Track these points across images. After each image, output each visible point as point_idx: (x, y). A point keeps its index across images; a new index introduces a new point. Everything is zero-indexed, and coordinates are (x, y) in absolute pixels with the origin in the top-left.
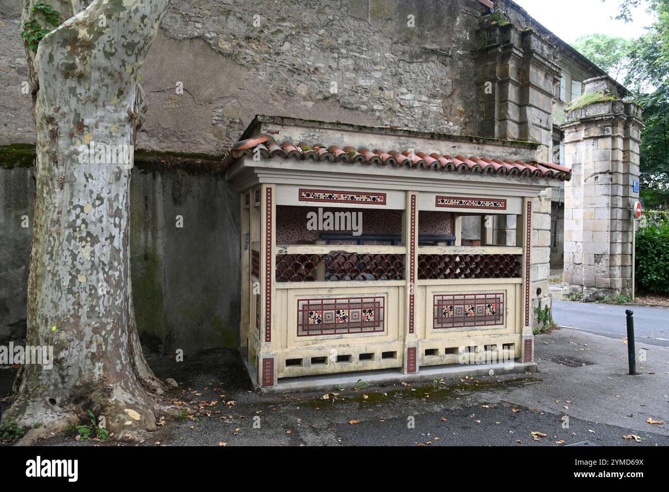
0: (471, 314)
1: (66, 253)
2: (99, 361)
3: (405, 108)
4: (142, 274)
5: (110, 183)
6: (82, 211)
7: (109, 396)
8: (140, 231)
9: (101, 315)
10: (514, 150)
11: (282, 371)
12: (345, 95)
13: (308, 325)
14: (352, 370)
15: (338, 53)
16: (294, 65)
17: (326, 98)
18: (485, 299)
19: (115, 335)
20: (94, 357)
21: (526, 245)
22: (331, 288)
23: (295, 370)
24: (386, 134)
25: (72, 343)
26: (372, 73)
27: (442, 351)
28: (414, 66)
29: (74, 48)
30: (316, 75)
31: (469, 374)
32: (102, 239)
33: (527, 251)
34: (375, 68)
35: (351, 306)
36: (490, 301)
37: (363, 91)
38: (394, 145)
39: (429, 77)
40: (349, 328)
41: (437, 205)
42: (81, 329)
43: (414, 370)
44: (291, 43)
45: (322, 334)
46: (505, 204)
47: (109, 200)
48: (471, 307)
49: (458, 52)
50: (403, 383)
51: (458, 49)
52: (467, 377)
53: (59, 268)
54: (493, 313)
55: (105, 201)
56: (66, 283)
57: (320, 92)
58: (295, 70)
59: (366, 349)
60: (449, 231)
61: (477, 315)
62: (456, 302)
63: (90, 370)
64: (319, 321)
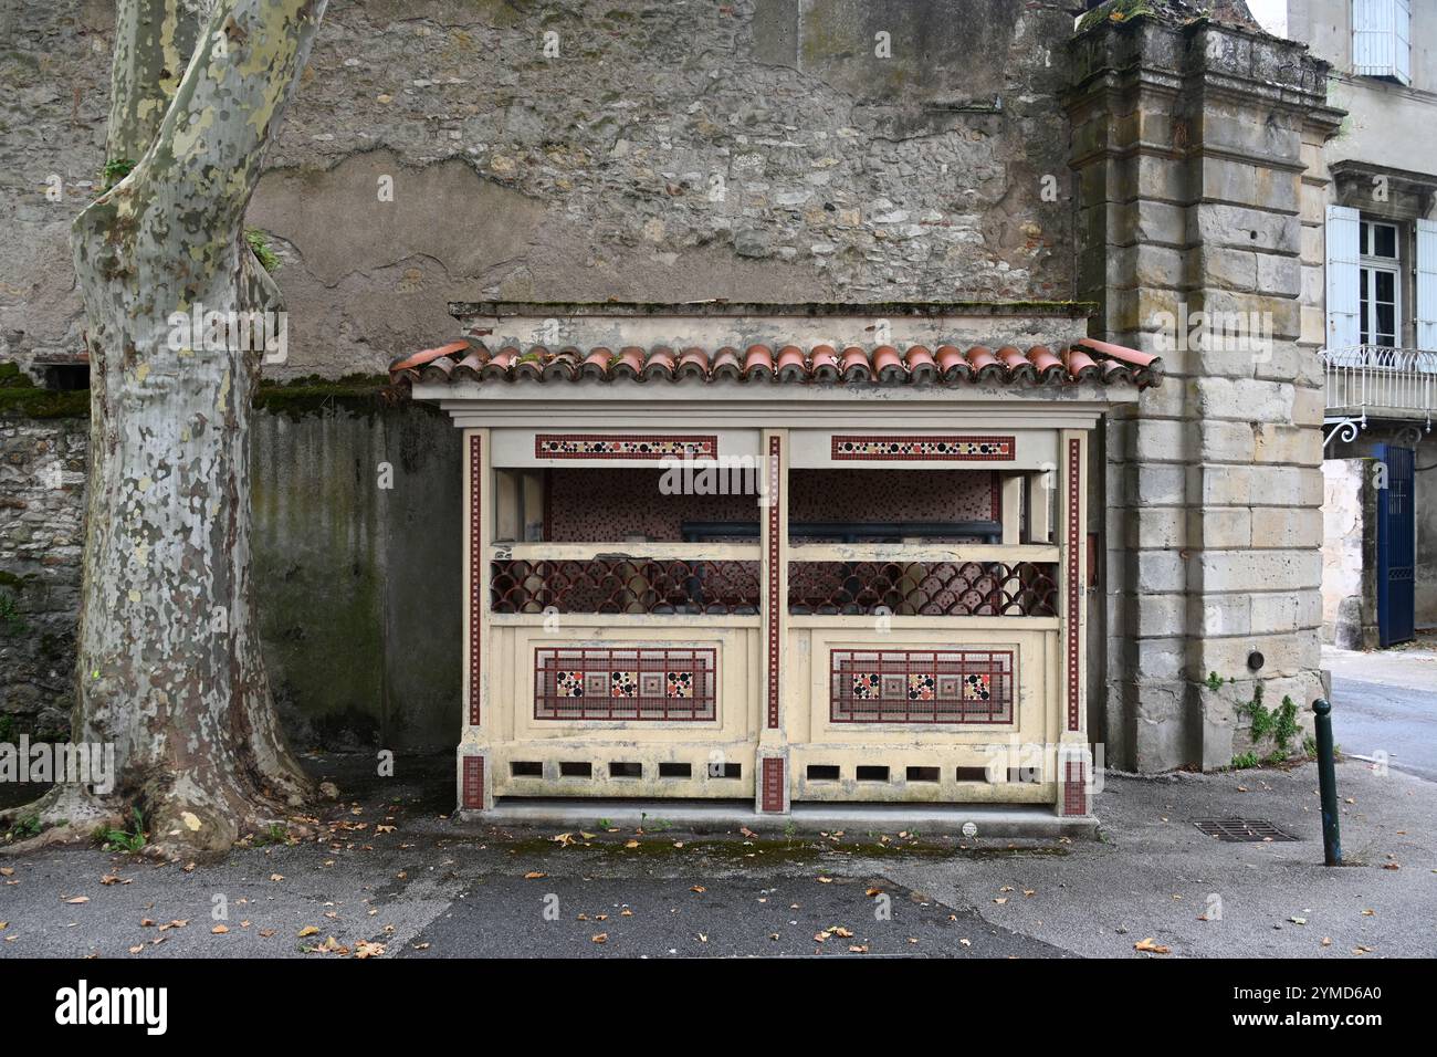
0: (924, 695)
1: (115, 555)
2: (159, 731)
3: (886, 243)
4: (350, 600)
5: (182, 442)
6: (136, 488)
7: (168, 790)
8: (347, 523)
9: (165, 657)
10: (1028, 322)
11: (502, 783)
12: (746, 231)
13: (556, 698)
14: (643, 793)
15: (731, 145)
16: (637, 183)
17: (704, 243)
18: (963, 662)
19: (189, 692)
20: (152, 725)
21: (1066, 541)
22: (601, 627)
23: (529, 784)
24: (706, 315)
25: (116, 699)
26: (807, 176)
27: (849, 773)
28: (909, 148)
29: (114, 233)
30: (684, 198)
31: (909, 826)
32: (168, 533)
33: (1071, 553)
34: (814, 164)
35: (644, 665)
36: (975, 668)
37: (786, 217)
38: (728, 335)
39: (944, 167)
40: (638, 710)
41: (835, 456)
42: (132, 676)
43: (779, 807)
44: (632, 140)
45: (583, 718)
46: (1012, 448)
47: (182, 469)
48: (924, 680)
49: (1023, 98)
50: (744, 830)
51: (1020, 92)
52: (902, 834)
53: (104, 579)
54: (985, 695)
55: (174, 470)
56: (112, 603)
57: (693, 230)
58: (640, 194)
59: (672, 753)
60: (989, 514)
61: (940, 698)
62: (884, 668)
63: (145, 745)
64: (577, 692)
